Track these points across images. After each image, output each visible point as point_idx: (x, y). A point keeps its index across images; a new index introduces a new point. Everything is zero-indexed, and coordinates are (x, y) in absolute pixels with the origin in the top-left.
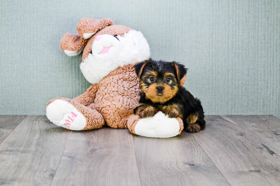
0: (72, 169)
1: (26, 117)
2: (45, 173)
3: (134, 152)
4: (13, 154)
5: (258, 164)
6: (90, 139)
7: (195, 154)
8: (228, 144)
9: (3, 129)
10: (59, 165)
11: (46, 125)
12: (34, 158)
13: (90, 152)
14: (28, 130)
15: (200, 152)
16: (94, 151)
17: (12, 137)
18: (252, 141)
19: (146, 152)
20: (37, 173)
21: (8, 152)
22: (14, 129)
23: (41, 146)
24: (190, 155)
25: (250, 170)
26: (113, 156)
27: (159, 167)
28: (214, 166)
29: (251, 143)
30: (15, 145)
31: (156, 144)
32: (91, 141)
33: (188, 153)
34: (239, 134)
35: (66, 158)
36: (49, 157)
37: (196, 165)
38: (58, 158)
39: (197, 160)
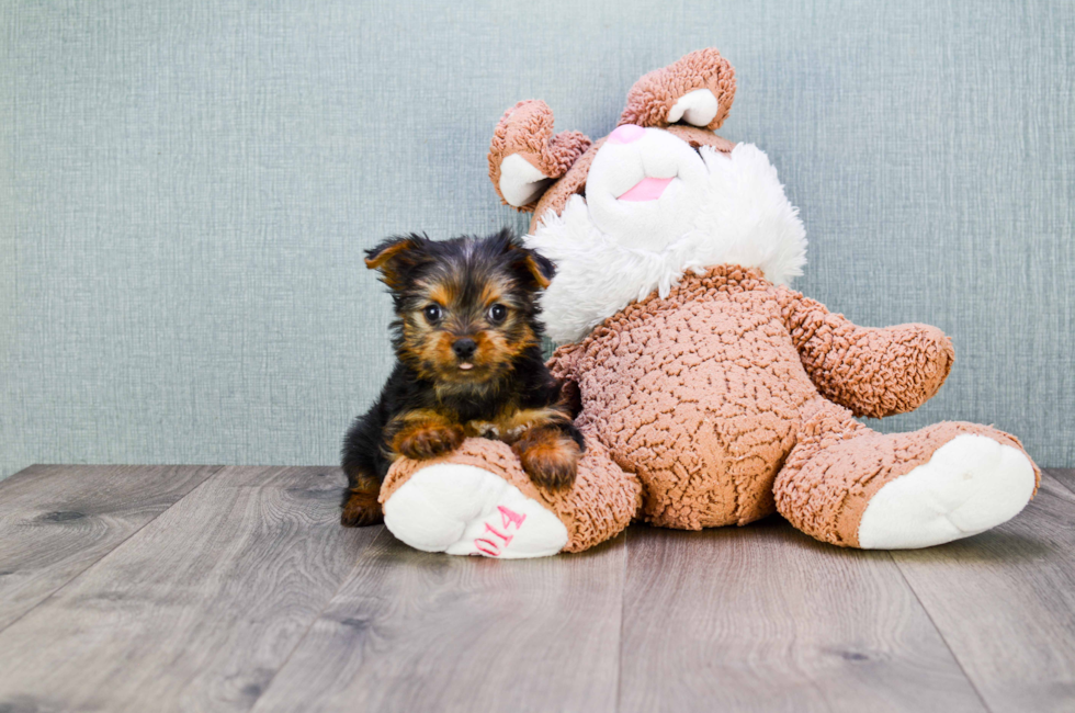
1: (215, 472)
2: (227, 684)
3: (620, 606)
4: (122, 608)
7: (876, 615)
9: (113, 516)
10: (293, 650)
11: (288, 504)
12: (200, 627)
13: (437, 604)
14: (211, 520)
15: (903, 605)
16: (457, 599)
17: (142, 545)
19: (670, 605)
20: (197, 681)
21: (104, 603)
22: (157, 515)
23: (244, 579)
24: (855, 619)
26: (526, 620)
27: (709, 665)
28: (947, 662)
30: (144, 573)
31: (720, 574)
33: (850, 609)
35: (332, 626)
36: (263, 622)
37: (873, 657)
38: (299, 626)
39: (883, 636)
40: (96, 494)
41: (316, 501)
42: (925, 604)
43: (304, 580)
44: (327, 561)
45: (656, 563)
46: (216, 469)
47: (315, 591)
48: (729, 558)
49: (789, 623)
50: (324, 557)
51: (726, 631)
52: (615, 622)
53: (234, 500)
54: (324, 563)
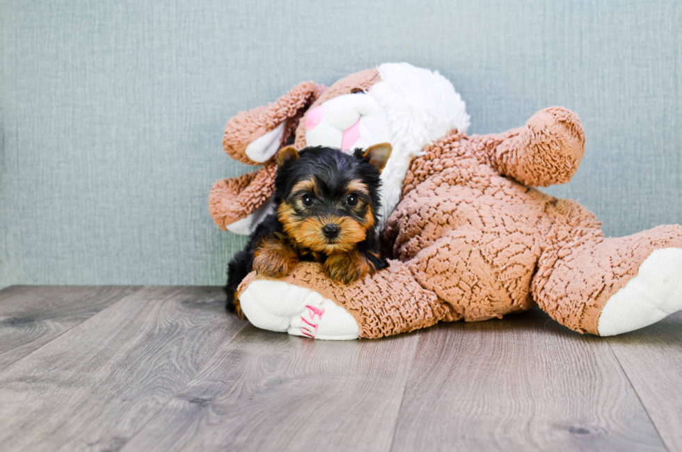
0: (179, 438)
3: (403, 389)
4: (33, 388)
7: (598, 397)
9: (53, 321)
10: (146, 423)
11: (179, 313)
12: (86, 402)
13: (265, 388)
14: (121, 323)
16: (281, 383)
17: (65, 342)
19: (441, 388)
21: (22, 384)
22: (84, 320)
23: (129, 367)
24: (582, 400)
26: (330, 400)
28: (652, 436)
30: (58, 363)
31: (482, 365)
32: (285, 356)
33: (578, 392)
35: (182, 404)
36: (132, 400)
37: (593, 431)
38: (157, 403)
39: (602, 414)
40: (47, 306)
41: (200, 310)
42: (636, 388)
43: (173, 368)
44: (194, 354)
45: (436, 355)
46: (136, 289)
47: (178, 376)
48: (491, 352)
49: (530, 403)
50: (192, 351)
51: (481, 409)
52: (397, 402)
53: (142, 310)
54: (191, 356)
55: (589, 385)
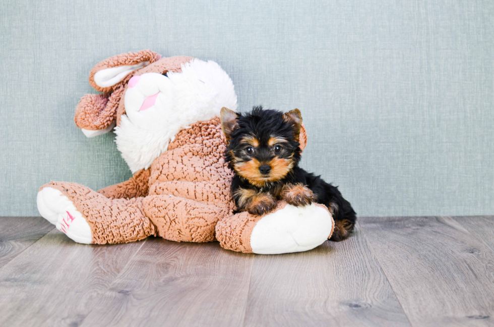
2: (63, 322)
3: (249, 283)
4: (16, 286)
5: (489, 303)
6: (173, 259)
7: (367, 286)
8: (439, 268)
9: (15, 242)
10: (95, 306)
12: (52, 294)
13: (164, 283)
15: (380, 282)
16: (173, 280)
17: (28, 255)
18: (489, 263)
19: (272, 282)
20: (49, 321)
21: (8, 283)
22: (36, 241)
24: (357, 288)
25: (469, 315)
26: (205, 290)
27: (287, 311)
28: (398, 308)
29: (486, 266)
30: (28, 269)
32: (173, 264)
33: (355, 284)
34: (467, 250)
35: (114, 294)
36: (82, 292)
37: (363, 306)
38: (98, 294)
39: (369, 296)
42: (390, 281)
43: (102, 272)
44: (114, 263)
47: (107, 277)
49: (326, 290)
50: (112, 261)
52: (246, 291)
54: (113, 264)
55: (362, 279)
